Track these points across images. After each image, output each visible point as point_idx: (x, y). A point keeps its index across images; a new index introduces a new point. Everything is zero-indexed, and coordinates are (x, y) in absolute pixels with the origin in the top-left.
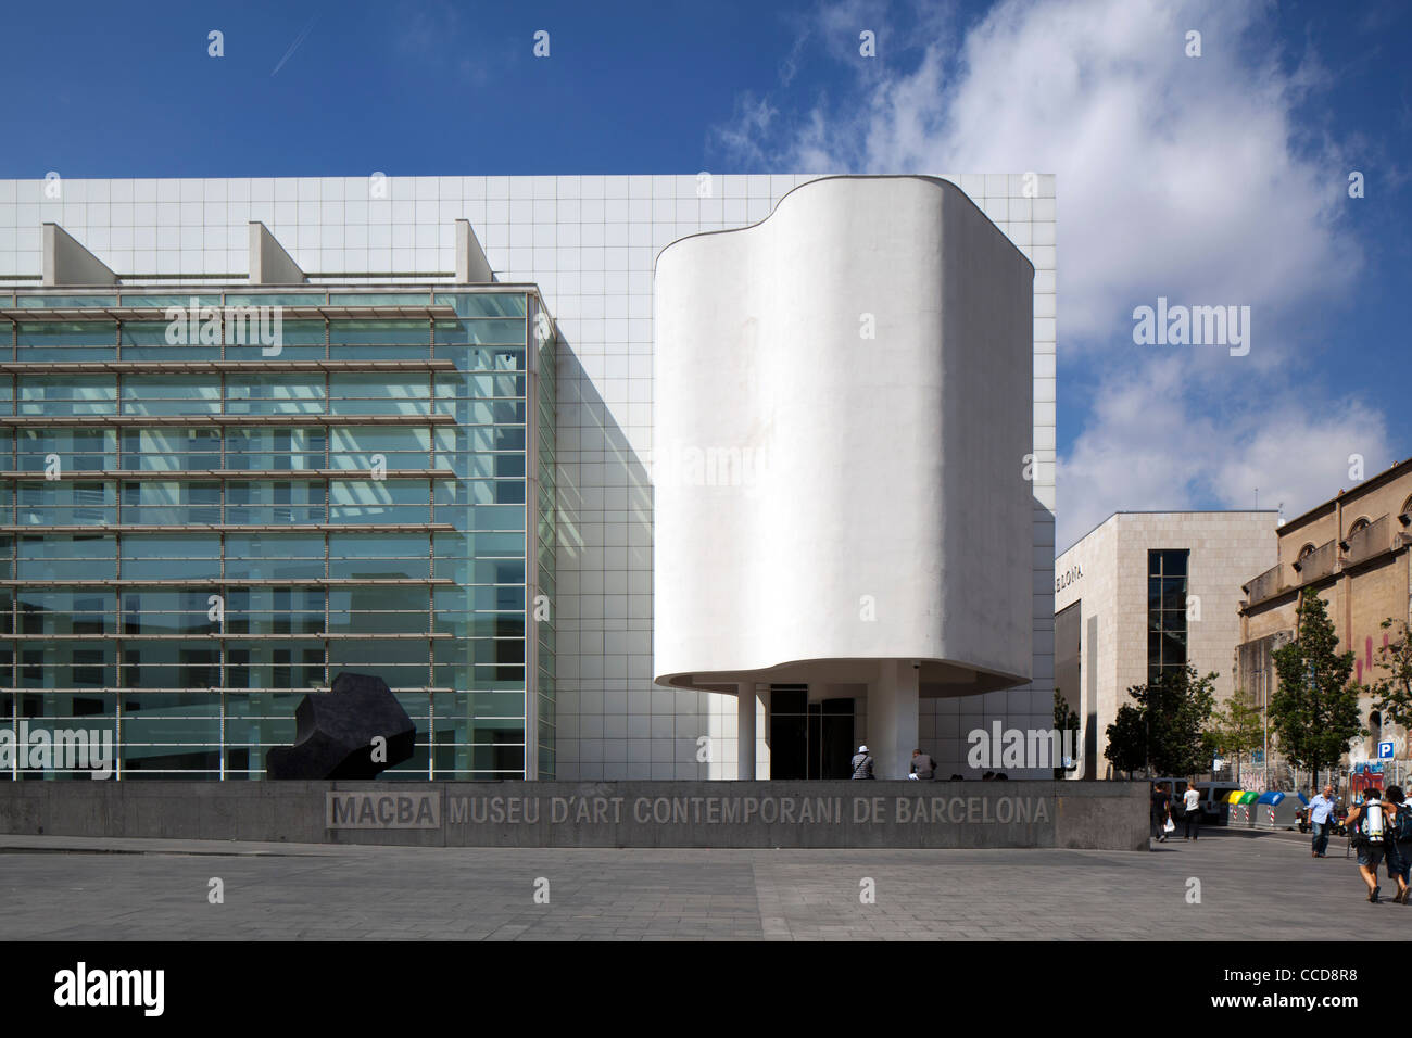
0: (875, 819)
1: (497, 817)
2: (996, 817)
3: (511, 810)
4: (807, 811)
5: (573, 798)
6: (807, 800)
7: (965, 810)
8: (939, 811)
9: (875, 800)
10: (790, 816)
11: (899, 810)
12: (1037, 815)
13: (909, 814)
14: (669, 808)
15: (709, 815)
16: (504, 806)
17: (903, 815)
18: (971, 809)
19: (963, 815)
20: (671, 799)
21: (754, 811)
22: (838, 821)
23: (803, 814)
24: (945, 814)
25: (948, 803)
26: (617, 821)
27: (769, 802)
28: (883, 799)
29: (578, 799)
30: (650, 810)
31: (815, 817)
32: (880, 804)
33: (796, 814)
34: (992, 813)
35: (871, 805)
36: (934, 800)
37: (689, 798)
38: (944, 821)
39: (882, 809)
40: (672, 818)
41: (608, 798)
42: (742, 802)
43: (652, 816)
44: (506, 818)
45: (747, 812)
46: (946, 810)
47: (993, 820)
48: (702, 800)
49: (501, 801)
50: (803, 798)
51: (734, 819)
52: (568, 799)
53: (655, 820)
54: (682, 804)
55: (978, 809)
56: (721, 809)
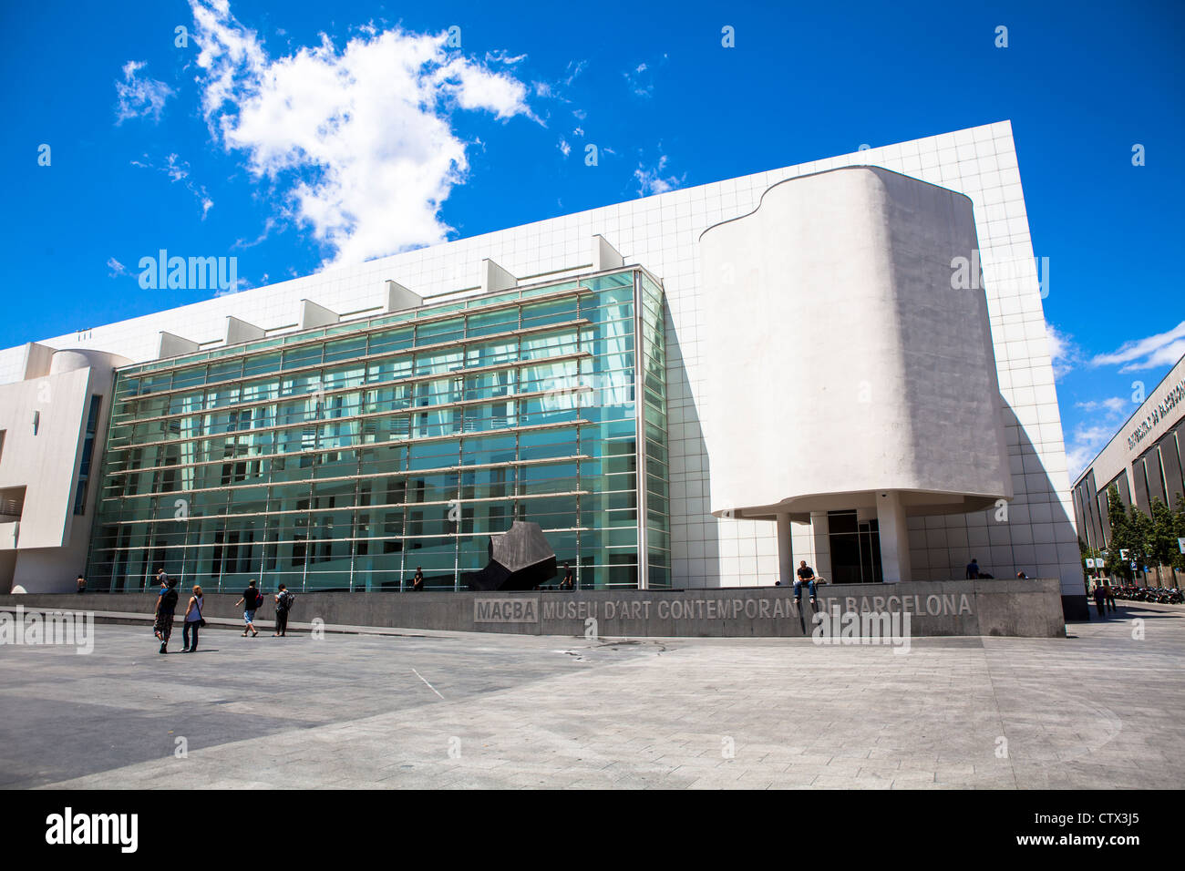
1: (571, 615)
2: (927, 611)
3: (580, 610)
4: (778, 609)
5: (618, 602)
6: (777, 600)
7: (901, 606)
8: (880, 608)
9: (829, 599)
10: (766, 613)
12: (961, 608)
13: (856, 609)
14: (681, 609)
15: (708, 612)
16: (576, 608)
19: (899, 610)
20: (682, 602)
21: (740, 609)
23: (776, 611)
24: (885, 609)
25: (886, 601)
27: (750, 602)
29: (621, 602)
30: (669, 609)
31: (785, 613)
33: (771, 610)
35: (826, 603)
36: (875, 598)
37: (694, 600)
40: (684, 615)
41: (641, 602)
42: (731, 601)
43: (671, 614)
44: (577, 616)
45: (735, 610)
47: (924, 614)
48: (703, 601)
49: (574, 604)
51: (727, 616)
52: (615, 602)
54: (690, 604)
55: (911, 605)
56: (717, 607)
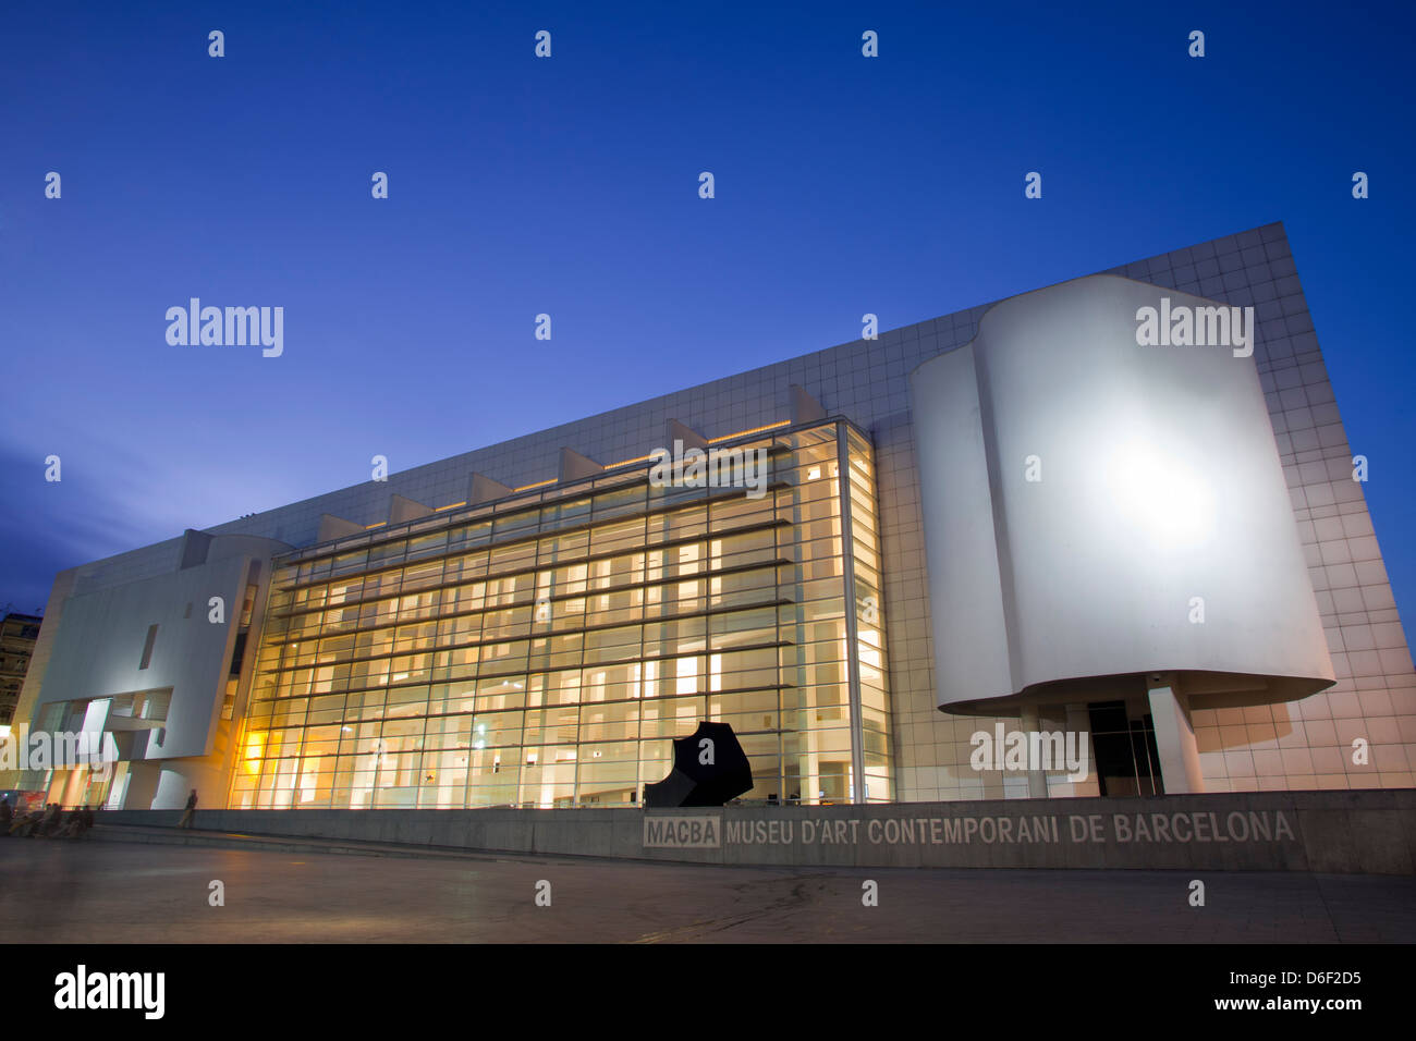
0: (1095, 839)
1: (761, 838)
2: (1228, 834)
3: (771, 831)
4: (1024, 831)
5: (818, 821)
6: (1023, 819)
7: (1191, 827)
8: (1162, 829)
9: (1092, 818)
10: (1008, 836)
11: (1118, 828)
12: (1278, 831)
13: (1128, 830)
14: (897, 828)
15: (933, 835)
16: (766, 829)
17: (1124, 834)
18: (1197, 827)
19: (1189, 834)
20: (899, 821)
21: (974, 830)
22: (1056, 840)
23: (1021, 834)
24: (1169, 830)
25: (1170, 820)
26: (855, 841)
27: (987, 822)
28: (1099, 817)
29: (822, 821)
30: (882, 831)
31: (1033, 837)
32: (1097, 823)
33: (1014, 833)
34: (1223, 831)
35: (1088, 824)
36: (1154, 817)
37: (915, 820)
38: (1168, 839)
39: (1101, 828)
40: (900, 838)
41: (847, 821)
42: (962, 821)
43: (884, 837)
44: (768, 839)
45: (967, 832)
46: (1170, 826)
47: (1225, 839)
48: (926, 820)
49: (764, 825)
50: (1019, 817)
51: (957, 840)
52: (814, 821)
53: (887, 842)
54: (908, 824)
55: (1206, 826)
56: (943, 828)
